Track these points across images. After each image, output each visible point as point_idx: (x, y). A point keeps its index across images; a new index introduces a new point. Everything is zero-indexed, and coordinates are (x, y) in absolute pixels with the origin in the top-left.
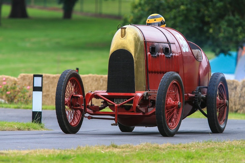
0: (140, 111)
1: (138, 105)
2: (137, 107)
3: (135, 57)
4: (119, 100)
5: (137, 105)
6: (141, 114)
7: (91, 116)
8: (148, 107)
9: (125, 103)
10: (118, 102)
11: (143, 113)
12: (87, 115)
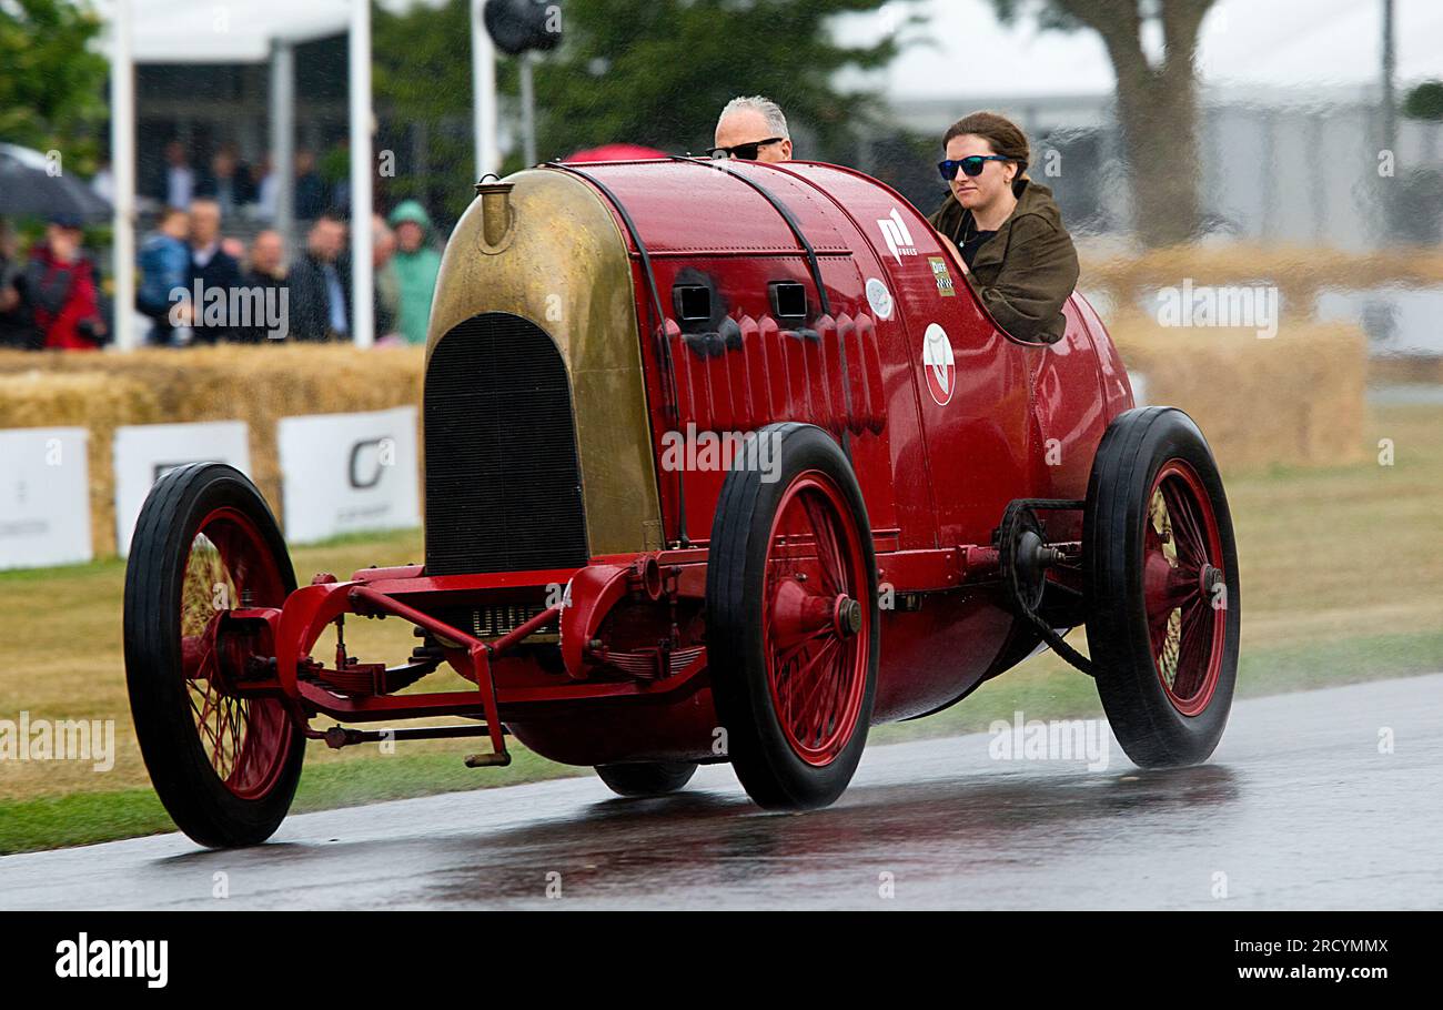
0: (616, 675)
1: (595, 638)
2: (587, 652)
3: (573, 356)
4: (499, 617)
5: (587, 637)
6: (631, 690)
7: (346, 726)
8: (667, 645)
9: (532, 630)
10: (495, 630)
11: (641, 683)
12: (321, 723)
